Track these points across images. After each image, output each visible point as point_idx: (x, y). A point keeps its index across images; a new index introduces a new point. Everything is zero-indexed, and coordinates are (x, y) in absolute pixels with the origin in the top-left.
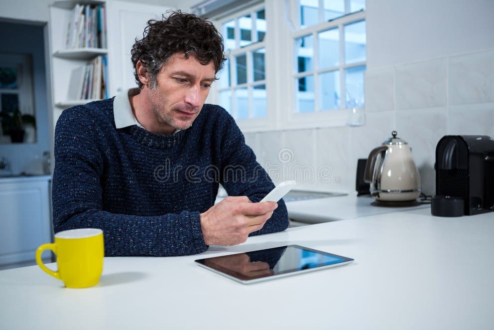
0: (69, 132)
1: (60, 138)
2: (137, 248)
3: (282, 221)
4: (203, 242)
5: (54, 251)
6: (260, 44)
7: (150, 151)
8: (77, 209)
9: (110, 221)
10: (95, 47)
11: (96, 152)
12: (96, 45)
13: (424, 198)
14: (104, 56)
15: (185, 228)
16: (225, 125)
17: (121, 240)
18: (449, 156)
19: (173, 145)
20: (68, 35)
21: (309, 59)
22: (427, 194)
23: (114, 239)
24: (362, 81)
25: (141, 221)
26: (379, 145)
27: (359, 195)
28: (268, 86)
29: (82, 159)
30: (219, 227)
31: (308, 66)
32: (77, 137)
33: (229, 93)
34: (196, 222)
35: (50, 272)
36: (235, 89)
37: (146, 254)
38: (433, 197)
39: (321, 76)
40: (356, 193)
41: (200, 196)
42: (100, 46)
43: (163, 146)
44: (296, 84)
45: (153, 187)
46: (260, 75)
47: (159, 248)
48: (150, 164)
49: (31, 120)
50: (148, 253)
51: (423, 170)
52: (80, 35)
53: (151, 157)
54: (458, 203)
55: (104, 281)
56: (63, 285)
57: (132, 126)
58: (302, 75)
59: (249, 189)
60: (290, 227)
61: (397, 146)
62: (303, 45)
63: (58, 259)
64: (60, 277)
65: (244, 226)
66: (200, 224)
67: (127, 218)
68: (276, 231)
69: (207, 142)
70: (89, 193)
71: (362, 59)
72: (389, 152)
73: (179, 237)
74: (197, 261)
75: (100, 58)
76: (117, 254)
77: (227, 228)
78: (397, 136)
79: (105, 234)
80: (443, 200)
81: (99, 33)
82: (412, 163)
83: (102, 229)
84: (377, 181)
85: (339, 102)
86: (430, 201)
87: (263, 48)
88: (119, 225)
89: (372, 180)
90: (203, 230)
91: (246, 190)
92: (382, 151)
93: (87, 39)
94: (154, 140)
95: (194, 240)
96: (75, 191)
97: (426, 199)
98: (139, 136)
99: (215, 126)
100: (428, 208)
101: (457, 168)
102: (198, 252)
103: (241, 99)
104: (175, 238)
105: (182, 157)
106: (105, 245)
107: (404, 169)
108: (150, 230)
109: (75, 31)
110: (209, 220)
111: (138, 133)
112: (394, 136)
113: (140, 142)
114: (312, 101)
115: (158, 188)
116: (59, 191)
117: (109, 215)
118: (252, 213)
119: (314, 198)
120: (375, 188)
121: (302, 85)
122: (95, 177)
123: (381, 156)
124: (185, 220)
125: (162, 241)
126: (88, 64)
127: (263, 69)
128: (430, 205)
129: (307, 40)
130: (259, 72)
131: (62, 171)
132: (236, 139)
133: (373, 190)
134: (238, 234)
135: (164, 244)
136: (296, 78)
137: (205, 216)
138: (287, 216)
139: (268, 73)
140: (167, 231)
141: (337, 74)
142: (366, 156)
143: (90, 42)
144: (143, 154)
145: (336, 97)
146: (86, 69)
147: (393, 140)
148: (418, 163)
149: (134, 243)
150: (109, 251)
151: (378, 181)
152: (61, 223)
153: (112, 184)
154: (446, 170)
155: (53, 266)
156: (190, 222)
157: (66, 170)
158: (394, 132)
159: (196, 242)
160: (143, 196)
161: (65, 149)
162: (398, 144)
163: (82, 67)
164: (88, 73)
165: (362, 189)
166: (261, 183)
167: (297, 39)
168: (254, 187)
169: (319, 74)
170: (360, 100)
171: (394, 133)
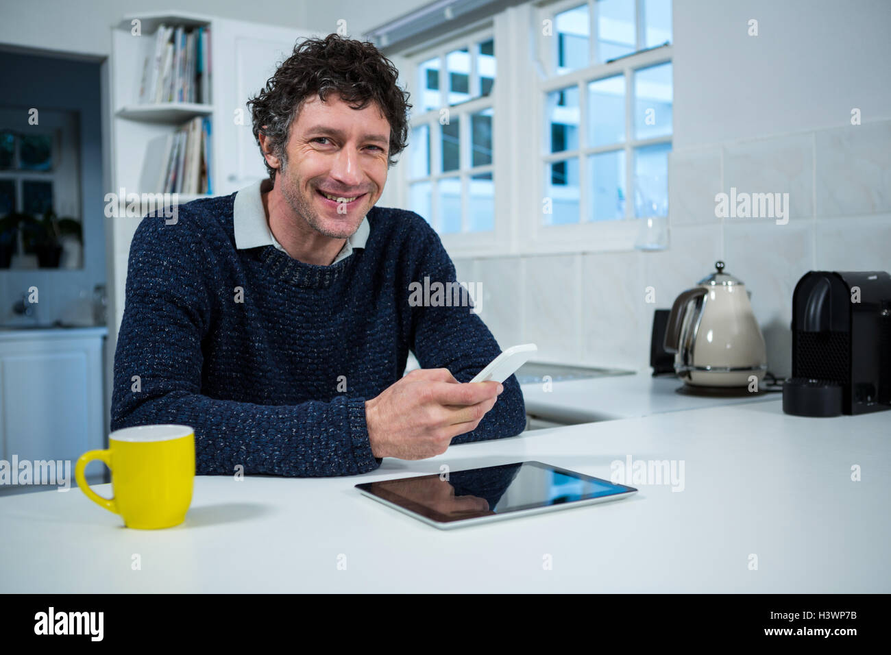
0: (155, 252)
1: (139, 262)
2: (254, 460)
3: (514, 417)
4: (370, 452)
5: (108, 463)
6: (485, 102)
7: (294, 292)
8: (153, 390)
9: (207, 412)
10: (190, 101)
11: (199, 291)
12: (193, 97)
13: (771, 382)
14: (206, 117)
15: (338, 427)
16: (422, 246)
17: (226, 446)
18: (815, 308)
19: (333, 281)
20: (144, 80)
21: (573, 127)
22: (777, 376)
23: (213, 444)
24: (663, 170)
25: (262, 413)
26: (692, 285)
27: (655, 374)
28: (496, 176)
29: (173, 302)
30: (397, 425)
31: (571, 140)
32: (169, 263)
33: (427, 187)
34: (357, 417)
35: (100, 500)
36: (439, 180)
37: (269, 472)
38: (786, 380)
39: (592, 161)
40: (651, 370)
41: (376, 369)
42: (199, 100)
43: (317, 284)
44: (548, 173)
45: (295, 355)
46: (483, 156)
47: (291, 462)
48: (292, 314)
49: (74, 228)
50: (272, 470)
51: (769, 333)
52: (165, 80)
53: (295, 303)
54: (831, 392)
55: (194, 517)
56: (122, 523)
57: (266, 247)
58: (559, 157)
59: (457, 359)
60: (529, 429)
61: (725, 288)
62: (562, 103)
63: (114, 477)
64: (117, 510)
65: (441, 424)
66: (365, 421)
67: (237, 407)
68: (503, 436)
69: (389, 274)
70: (178, 363)
71: (666, 131)
72: (710, 297)
73: (327, 444)
74: (359, 486)
75: (198, 121)
76: (219, 471)
77: (411, 428)
78: (724, 271)
79: (197, 434)
80: (804, 386)
81: (198, 77)
82: (750, 319)
83: (193, 427)
84: (687, 350)
85: (624, 205)
86: (781, 388)
87: (489, 107)
88: (222, 419)
89: (678, 348)
90: (369, 431)
91: (452, 361)
92: (697, 296)
93: (178, 88)
94: (302, 274)
95: (354, 448)
96: (155, 358)
97: (775, 384)
98: (275, 265)
99: (404, 248)
100: (777, 401)
101: (831, 329)
102: (360, 472)
103: (447, 196)
104: (321, 445)
105: (346, 303)
106: (198, 454)
107: (736, 329)
108: (276, 429)
109: (156, 72)
110: (380, 412)
111: (274, 261)
112: (720, 270)
113: (277, 275)
114: (575, 203)
115: (305, 357)
116: (127, 356)
117: (206, 401)
118: (455, 401)
119: (576, 377)
120: (683, 363)
121: (559, 174)
122: (193, 335)
123: (694, 306)
124: (339, 412)
125: (298, 450)
126: (178, 131)
127: (489, 144)
128: (780, 395)
129: (570, 95)
130: (483, 150)
131: (135, 321)
132: (440, 271)
133: (679, 366)
134: (431, 438)
135: (301, 455)
136: (546, 162)
137: (374, 405)
138: (522, 409)
139: (497, 152)
140: (306, 431)
141: (622, 156)
142: (668, 305)
143: (181, 92)
144: (280, 297)
145: (621, 197)
146: (174, 140)
147: (718, 277)
148: (763, 319)
149: (248, 453)
150: (203, 465)
151: (690, 349)
152: (124, 414)
153: (225, 348)
154: (811, 333)
155: (105, 490)
156: (348, 418)
157: (143, 319)
158: (720, 263)
159: (358, 452)
160: (276, 370)
161: (147, 282)
162: (727, 284)
163: (166, 137)
164: (177, 146)
165: (661, 363)
166: (480, 350)
167: (549, 94)
168: (466, 356)
169: (589, 155)
170: (661, 202)
171: (719, 265)
